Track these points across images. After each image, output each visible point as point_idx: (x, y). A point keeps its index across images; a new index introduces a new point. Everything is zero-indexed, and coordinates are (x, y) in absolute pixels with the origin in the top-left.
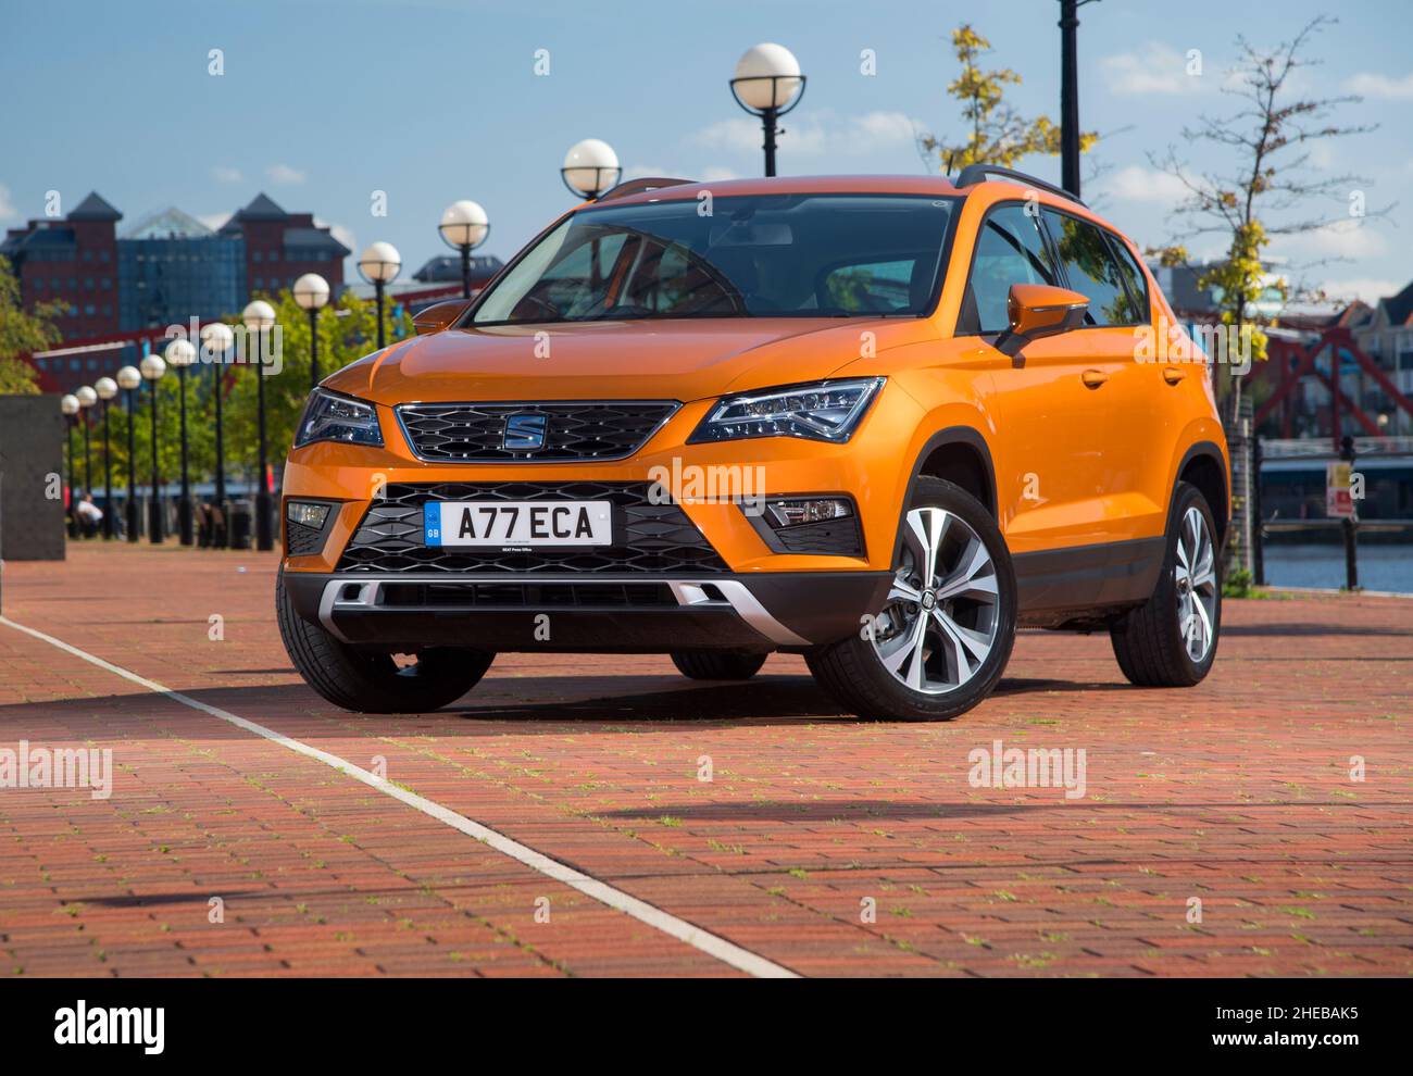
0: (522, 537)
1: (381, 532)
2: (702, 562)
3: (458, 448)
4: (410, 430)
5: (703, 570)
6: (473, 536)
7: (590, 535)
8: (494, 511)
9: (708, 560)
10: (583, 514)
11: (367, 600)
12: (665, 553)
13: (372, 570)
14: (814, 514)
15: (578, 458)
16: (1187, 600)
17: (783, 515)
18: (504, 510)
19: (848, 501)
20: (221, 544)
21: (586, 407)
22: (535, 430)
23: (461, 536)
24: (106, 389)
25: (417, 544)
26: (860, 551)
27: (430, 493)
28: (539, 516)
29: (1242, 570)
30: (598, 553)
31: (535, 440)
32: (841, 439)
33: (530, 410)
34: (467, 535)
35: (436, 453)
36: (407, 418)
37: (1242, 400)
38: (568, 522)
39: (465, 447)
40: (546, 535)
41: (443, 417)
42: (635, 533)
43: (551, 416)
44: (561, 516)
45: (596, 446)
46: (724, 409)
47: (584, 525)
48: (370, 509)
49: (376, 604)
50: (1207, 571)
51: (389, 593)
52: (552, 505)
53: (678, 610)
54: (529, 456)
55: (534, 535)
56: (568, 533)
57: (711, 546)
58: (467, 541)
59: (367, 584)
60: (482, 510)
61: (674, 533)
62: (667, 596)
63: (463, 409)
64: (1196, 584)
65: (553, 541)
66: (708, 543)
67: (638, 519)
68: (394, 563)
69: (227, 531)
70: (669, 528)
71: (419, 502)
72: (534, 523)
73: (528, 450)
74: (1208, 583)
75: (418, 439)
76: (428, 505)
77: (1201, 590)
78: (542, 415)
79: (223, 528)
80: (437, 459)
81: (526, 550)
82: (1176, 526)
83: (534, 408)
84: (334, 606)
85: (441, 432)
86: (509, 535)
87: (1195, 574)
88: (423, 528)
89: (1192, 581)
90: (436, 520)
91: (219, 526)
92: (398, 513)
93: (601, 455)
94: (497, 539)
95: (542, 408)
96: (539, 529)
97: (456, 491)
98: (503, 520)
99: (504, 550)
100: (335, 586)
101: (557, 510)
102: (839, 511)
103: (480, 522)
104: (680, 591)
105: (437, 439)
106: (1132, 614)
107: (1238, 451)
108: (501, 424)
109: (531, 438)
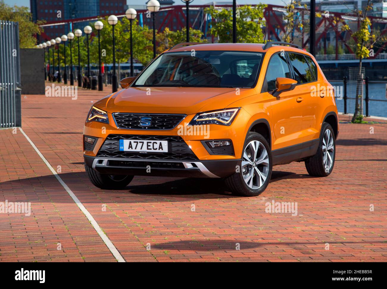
0: (145, 149)
1: (108, 147)
2: (192, 157)
3: (128, 125)
4: (116, 120)
5: (191, 159)
6: (132, 149)
7: (162, 149)
8: (137, 142)
9: (193, 157)
10: (161, 144)
11: (104, 164)
12: (182, 155)
13: (106, 156)
14: (221, 144)
15: (159, 129)
16: (325, 154)
17: (213, 144)
18: (140, 142)
19: (230, 141)
20: (89, 88)
21: (162, 115)
22: (148, 121)
23: (129, 148)
24: (58, 41)
25: (118, 150)
26: (233, 154)
27: (121, 137)
28: (149, 144)
29: (360, 115)
30: (164, 154)
31: (148, 124)
32: (228, 125)
33: (147, 116)
34: (130, 148)
35: (122, 126)
36: (115, 116)
37: (362, 68)
38: (157, 146)
39: (130, 125)
40: (151, 149)
41: (125, 117)
42: (174, 149)
43: (153, 117)
44: (155, 144)
45: (164, 126)
46: (198, 117)
47: (161, 147)
48: (105, 140)
49: (107, 165)
50: (332, 145)
51: (110, 162)
52: (152, 141)
53: (185, 169)
54: (147, 128)
55: (148, 149)
56: (156, 149)
57: (194, 153)
58: (130, 150)
59: (104, 160)
60: (134, 142)
61: (184, 149)
62: (182, 166)
63: (129, 115)
64: (328, 149)
65: (153, 151)
66: (193, 152)
67: (175, 146)
68: (111, 155)
69: (90, 84)
70: (183, 148)
71: (118, 139)
72: (148, 146)
73: (147, 126)
74: (332, 149)
75: (118, 123)
76: (120, 140)
77: (330, 151)
78: (150, 117)
79: (89, 83)
80: (123, 128)
81: (146, 153)
82: (323, 135)
83: (148, 115)
84: (96, 165)
85: (124, 121)
86: (141, 149)
87: (328, 147)
88: (119, 146)
89: (327, 149)
90: (122, 144)
91: (88, 83)
92: (113, 142)
93: (165, 128)
94: (138, 150)
95: (150, 115)
96: (149, 147)
97: (127, 137)
98: (140, 145)
99: (140, 152)
100: (96, 160)
101: (154, 143)
102: (228, 144)
103: (134, 145)
104: (185, 165)
105: (123, 122)
106: (311, 158)
107: (361, 83)
108: (140, 119)
109: (147, 123)
